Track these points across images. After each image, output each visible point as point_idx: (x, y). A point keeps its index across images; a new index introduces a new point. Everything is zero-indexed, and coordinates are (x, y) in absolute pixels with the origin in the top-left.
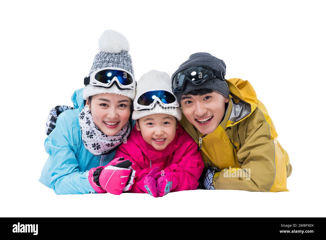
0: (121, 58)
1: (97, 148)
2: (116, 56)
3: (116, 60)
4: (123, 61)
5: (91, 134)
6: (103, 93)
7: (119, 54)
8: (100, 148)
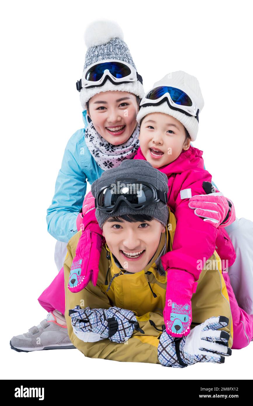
0: (111, 48)
1: (110, 166)
2: (105, 46)
3: (106, 51)
4: (114, 50)
5: (97, 153)
6: (97, 94)
7: (109, 43)
8: (113, 165)
